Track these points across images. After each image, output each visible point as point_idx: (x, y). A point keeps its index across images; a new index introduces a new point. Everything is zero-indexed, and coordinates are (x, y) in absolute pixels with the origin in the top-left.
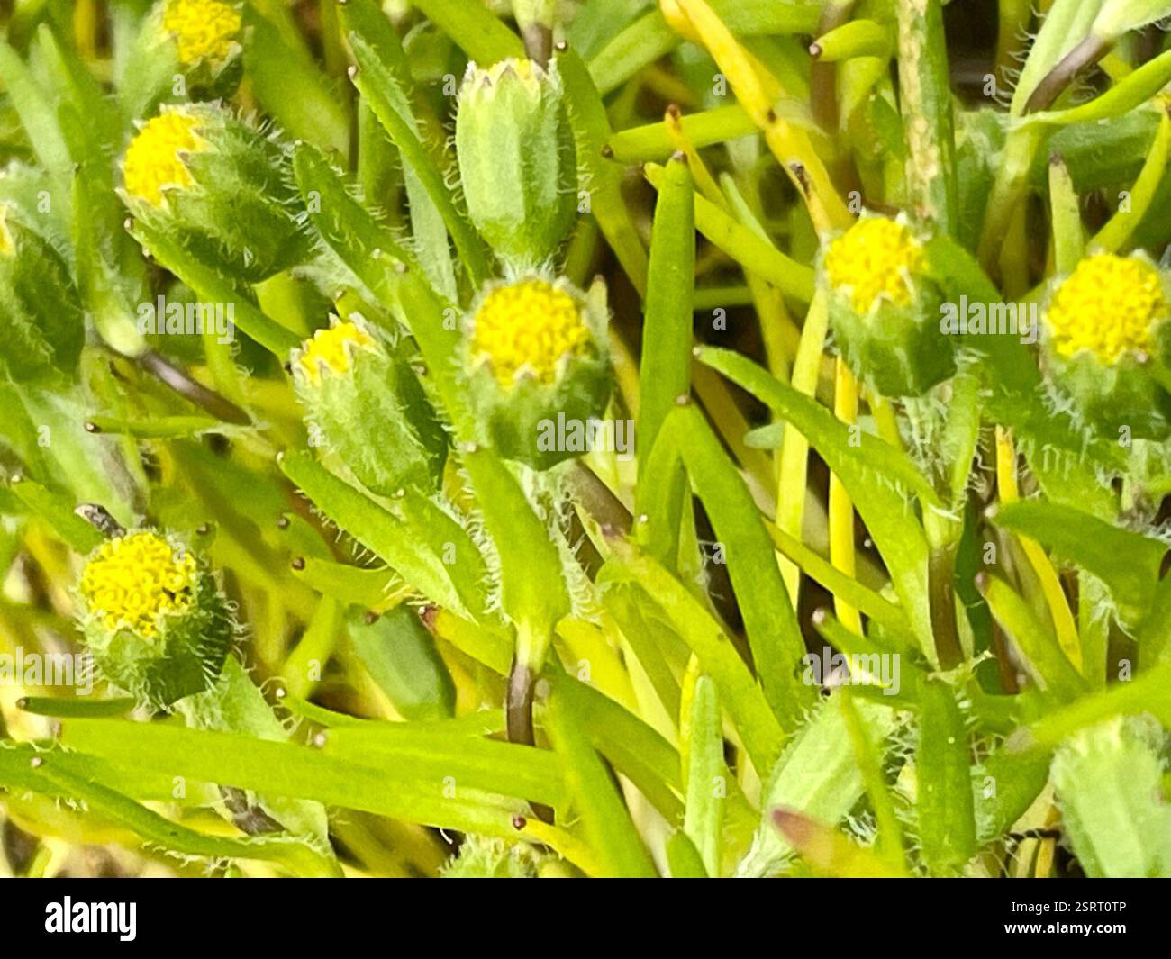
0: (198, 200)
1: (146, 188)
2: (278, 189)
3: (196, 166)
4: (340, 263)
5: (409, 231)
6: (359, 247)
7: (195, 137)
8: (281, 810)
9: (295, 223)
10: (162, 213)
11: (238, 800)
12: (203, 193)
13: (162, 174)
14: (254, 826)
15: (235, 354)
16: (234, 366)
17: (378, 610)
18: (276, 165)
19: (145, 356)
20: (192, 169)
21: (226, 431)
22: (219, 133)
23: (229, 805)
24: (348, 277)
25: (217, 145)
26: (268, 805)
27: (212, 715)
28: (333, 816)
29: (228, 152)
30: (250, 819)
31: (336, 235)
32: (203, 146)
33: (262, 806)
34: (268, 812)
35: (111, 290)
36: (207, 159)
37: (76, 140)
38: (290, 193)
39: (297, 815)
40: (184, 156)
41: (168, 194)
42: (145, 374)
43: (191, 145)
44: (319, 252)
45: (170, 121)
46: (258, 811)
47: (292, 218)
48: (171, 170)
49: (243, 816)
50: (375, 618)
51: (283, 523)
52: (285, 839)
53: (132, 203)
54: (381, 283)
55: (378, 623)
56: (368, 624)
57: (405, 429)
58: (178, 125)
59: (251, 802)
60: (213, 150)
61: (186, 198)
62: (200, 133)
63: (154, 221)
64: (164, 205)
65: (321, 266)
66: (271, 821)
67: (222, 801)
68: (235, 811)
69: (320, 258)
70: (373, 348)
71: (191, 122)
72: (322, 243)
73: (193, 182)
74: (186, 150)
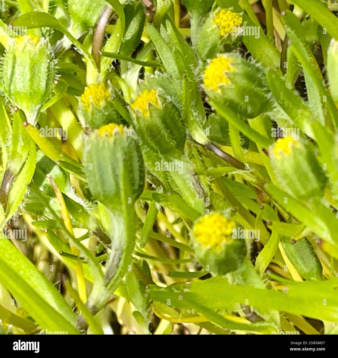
0: (231, 89)
1: (212, 85)
2: (260, 85)
3: (231, 77)
4: (282, 111)
5: (307, 100)
6: (289, 106)
7: (230, 66)
8: (262, 313)
9: (267, 97)
10: (218, 94)
11: (247, 310)
12: (233, 87)
13: (218, 80)
14: (253, 319)
15: (243, 144)
16: (242, 148)
17: (296, 239)
18: (260, 76)
19: (209, 144)
20: (230, 78)
21: (239, 172)
22: (239, 64)
23: (244, 311)
24: (285, 116)
25: (238, 69)
26: (258, 311)
27: (238, 278)
28: (282, 315)
29: (242, 71)
30: (252, 316)
31: (281, 101)
32: (233, 69)
33: (256, 312)
34: (258, 314)
35: (195, 120)
36: (234, 74)
37: (180, 63)
38: (264, 86)
39: (268, 315)
40: (227, 74)
41: (221, 87)
42: (208, 151)
43: (229, 68)
44: (275, 107)
45: (221, 60)
46: (254, 313)
47: (266, 95)
48: (221, 78)
49: (249, 315)
50: (295, 242)
51: (262, 207)
52: (265, 324)
53: (207, 91)
54: (297, 118)
55: (296, 243)
56: (293, 244)
57: (311, 175)
58: (224, 61)
59: (252, 310)
60: (237, 71)
61: (227, 88)
62: (232, 64)
63: (215, 97)
64: (219, 91)
65: (275, 112)
66: (259, 317)
67: (241, 310)
68: (246, 313)
69: (275, 110)
70: (299, 146)
71: (228, 61)
72: (276, 104)
73: (230, 83)
74: (227, 71)
